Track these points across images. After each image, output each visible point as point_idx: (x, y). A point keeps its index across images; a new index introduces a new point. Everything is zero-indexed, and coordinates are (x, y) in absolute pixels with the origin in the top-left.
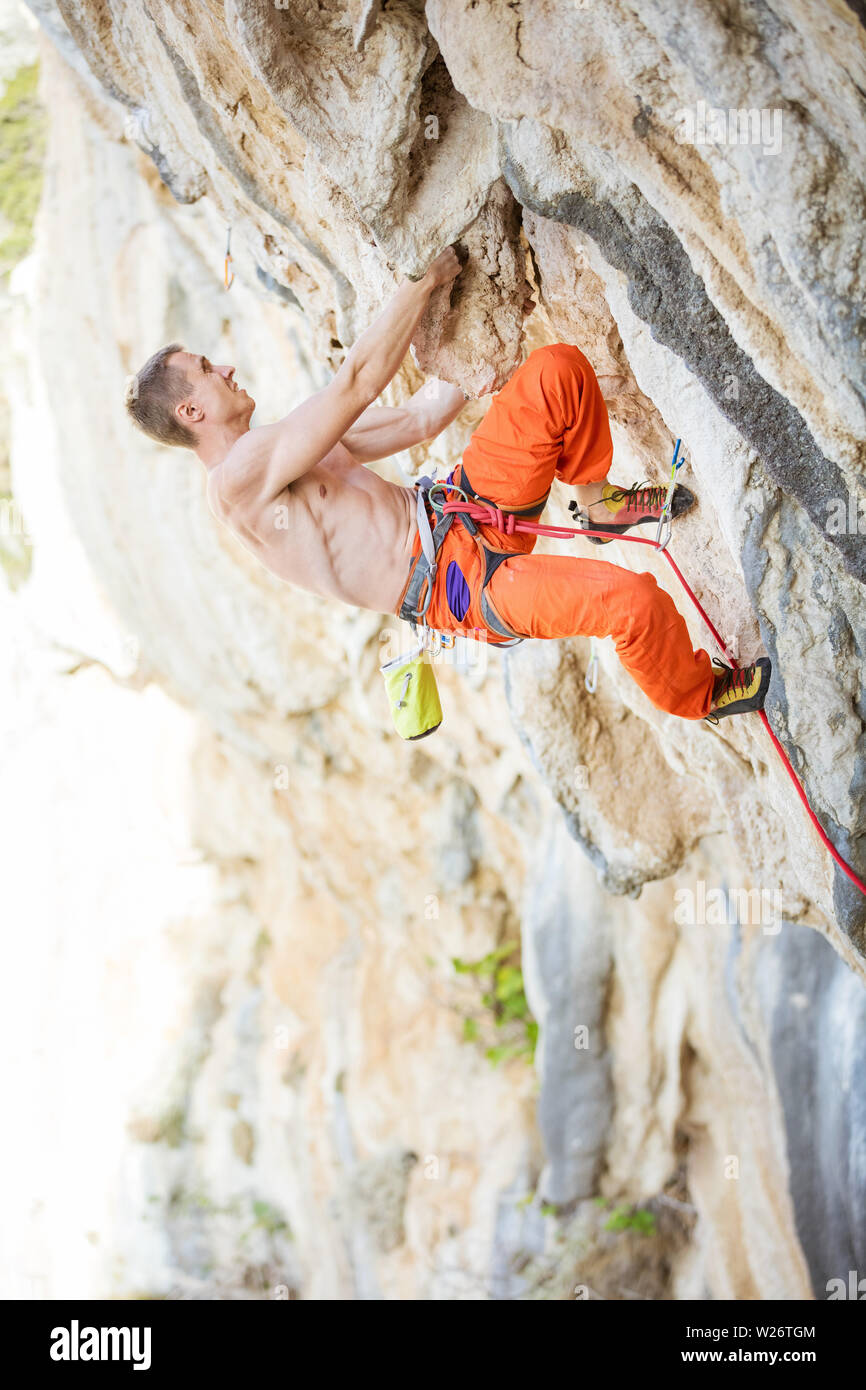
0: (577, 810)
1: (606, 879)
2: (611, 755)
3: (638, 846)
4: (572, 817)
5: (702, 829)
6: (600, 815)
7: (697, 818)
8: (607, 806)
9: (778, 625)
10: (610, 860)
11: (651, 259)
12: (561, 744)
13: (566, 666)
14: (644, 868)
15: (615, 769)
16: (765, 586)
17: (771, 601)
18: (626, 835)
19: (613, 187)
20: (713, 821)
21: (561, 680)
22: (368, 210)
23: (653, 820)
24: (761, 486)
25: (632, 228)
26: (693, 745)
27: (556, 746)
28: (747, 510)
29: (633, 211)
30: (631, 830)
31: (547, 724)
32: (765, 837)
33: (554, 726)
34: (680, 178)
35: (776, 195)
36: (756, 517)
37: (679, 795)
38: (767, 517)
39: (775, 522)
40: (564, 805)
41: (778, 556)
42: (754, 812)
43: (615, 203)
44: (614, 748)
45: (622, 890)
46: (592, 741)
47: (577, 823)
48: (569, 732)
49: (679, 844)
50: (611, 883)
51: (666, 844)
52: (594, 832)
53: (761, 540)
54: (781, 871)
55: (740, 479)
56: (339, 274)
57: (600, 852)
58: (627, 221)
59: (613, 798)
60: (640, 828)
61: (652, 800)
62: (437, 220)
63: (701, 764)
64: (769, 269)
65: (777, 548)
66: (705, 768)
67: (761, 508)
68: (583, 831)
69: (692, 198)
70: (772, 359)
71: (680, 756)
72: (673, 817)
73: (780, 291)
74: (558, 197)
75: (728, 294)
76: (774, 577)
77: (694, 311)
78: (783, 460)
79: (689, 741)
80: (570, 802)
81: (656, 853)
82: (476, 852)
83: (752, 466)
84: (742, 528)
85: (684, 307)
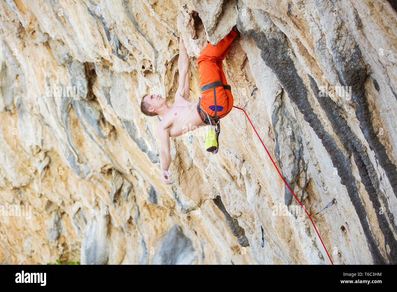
0: (176, 191)
1: (182, 209)
2: (186, 178)
3: (191, 201)
4: (175, 193)
5: (207, 197)
6: (182, 193)
7: (206, 195)
8: (184, 191)
9: (279, 133)
10: (183, 204)
11: (271, 46)
12: (175, 174)
13: (177, 155)
14: (192, 207)
15: (186, 182)
16: (277, 124)
17: (278, 128)
18: (188, 198)
19: (265, 29)
20: (210, 196)
21: (176, 158)
22: (208, 29)
23: (195, 195)
24: (278, 101)
25: (267, 38)
26: (213, 175)
27: (173, 175)
28: (275, 106)
29: (269, 34)
30: (189, 197)
31: (172, 169)
32: (231, 197)
33: (174, 170)
34: (297, 26)
35: (330, 29)
36: (277, 108)
37: (201, 189)
38: (279, 109)
39: (280, 110)
40: (173, 190)
41: (280, 118)
42: (228, 191)
43: (265, 32)
44: (186, 177)
45: (185, 212)
46: (181, 174)
47: (176, 195)
48: (177, 171)
49: (201, 201)
50: (183, 210)
51: (198, 201)
52: (180, 197)
53: (277, 113)
54: (235, 205)
55: (274, 99)
56: (155, 49)
57: (181, 202)
58: (267, 37)
59: (186, 189)
60: (192, 197)
61: (195, 190)
62: (220, 33)
63: (215, 179)
64: (319, 46)
65: (280, 116)
66: (215, 180)
67: (278, 106)
68: (177, 197)
69: (299, 30)
70: (309, 67)
71: (208, 177)
72: (200, 194)
73: (321, 51)
74: (249, 30)
75: (301, 52)
76: (279, 122)
77: (279, 58)
78: (294, 93)
79: (212, 173)
80: (174, 189)
81: (195, 203)
82: (60, 231)
83: (277, 97)
84: (273, 110)
85: (277, 57)
